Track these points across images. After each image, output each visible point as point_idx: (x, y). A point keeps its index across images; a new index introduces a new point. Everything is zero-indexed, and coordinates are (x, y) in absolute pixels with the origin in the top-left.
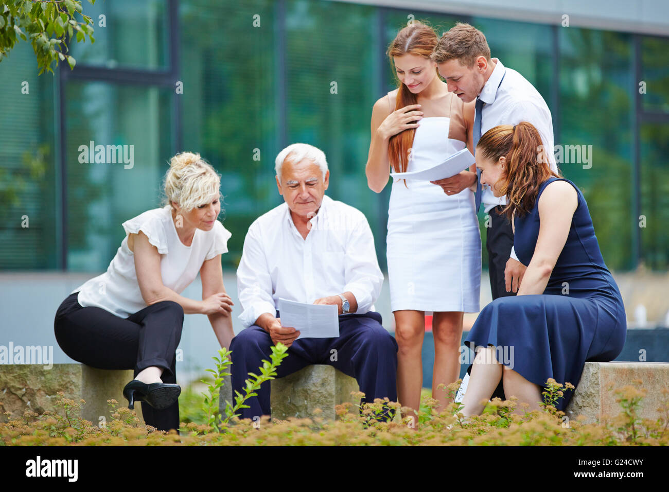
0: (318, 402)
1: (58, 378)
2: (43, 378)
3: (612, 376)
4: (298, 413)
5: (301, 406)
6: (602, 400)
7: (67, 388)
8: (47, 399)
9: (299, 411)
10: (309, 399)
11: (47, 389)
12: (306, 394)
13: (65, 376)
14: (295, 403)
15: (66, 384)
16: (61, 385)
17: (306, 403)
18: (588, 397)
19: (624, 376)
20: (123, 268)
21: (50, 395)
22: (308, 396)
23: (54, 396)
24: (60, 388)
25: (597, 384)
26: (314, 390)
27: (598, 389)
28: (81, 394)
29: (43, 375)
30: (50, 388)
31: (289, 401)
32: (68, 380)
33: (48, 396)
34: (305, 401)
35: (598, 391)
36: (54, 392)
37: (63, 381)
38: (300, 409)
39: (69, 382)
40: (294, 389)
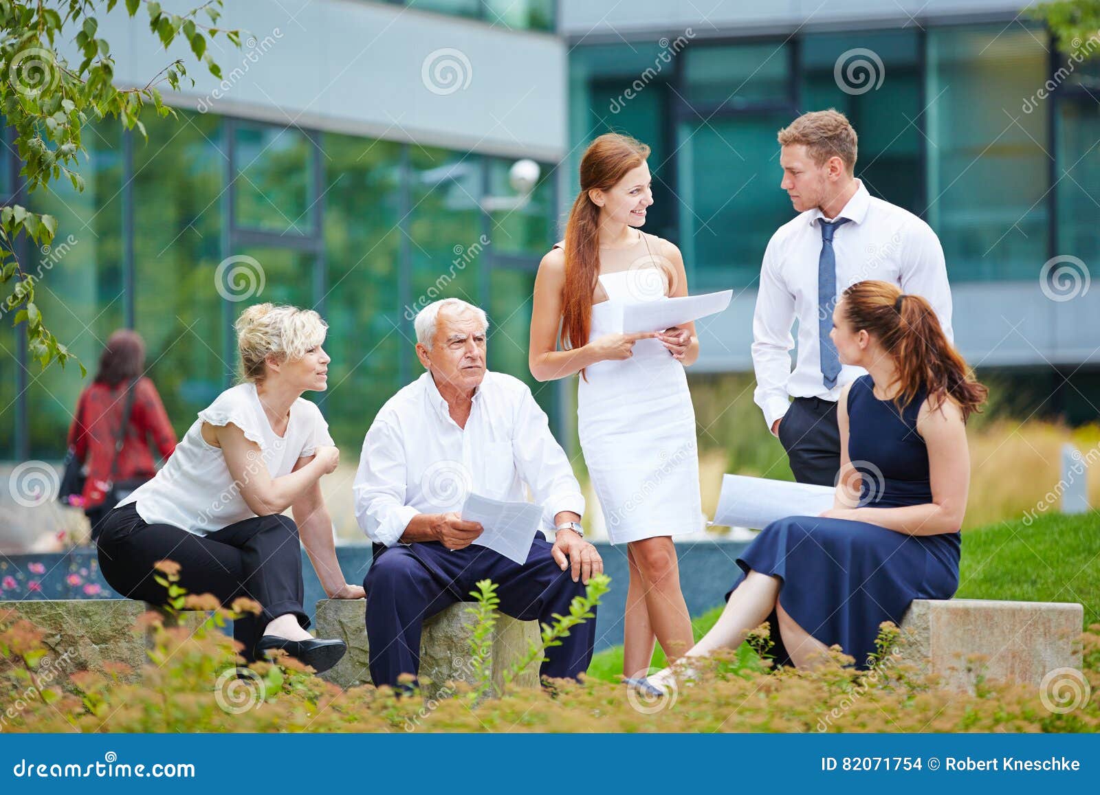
0: (467, 653)
1: (109, 620)
2: (87, 621)
3: (945, 617)
4: (436, 668)
5: (442, 659)
6: (933, 651)
7: (124, 634)
8: (94, 649)
9: (438, 665)
10: (454, 650)
11: (94, 636)
12: (450, 642)
13: (120, 617)
14: (434, 655)
15: (123, 628)
16: (116, 630)
17: (449, 655)
18: (910, 646)
19: (958, 618)
20: (194, 467)
21: (97, 644)
22: (453, 645)
23: (103, 646)
24: (114, 634)
25: (926, 629)
26: (463, 637)
27: (926, 635)
28: (144, 642)
29: (88, 616)
30: (98, 634)
31: (424, 652)
32: (126, 623)
33: (94, 646)
34: (448, 652)
35: (928, 639)
36: (105, 640)
37: (118, 624)
38: (441, 662)
39: (127, 626)
40: (431, 635)
